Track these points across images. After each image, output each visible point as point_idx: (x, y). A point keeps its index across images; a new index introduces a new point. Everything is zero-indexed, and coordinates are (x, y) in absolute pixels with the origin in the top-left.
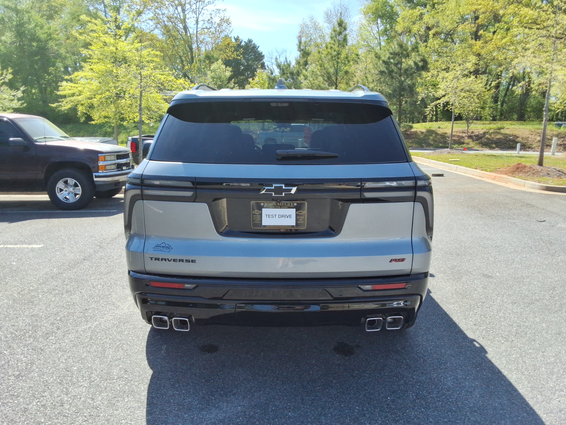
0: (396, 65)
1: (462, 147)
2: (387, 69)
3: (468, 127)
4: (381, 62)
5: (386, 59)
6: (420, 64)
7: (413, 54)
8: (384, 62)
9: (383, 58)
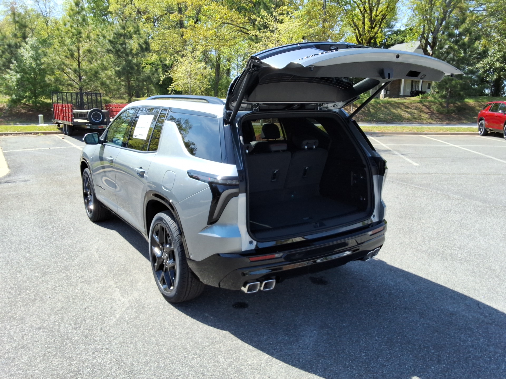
0: (121, 44)
2: (114, 48)
4: (107, 41)
5: (111, 38)
6: (144, 46)
7: (135, 36)
8: (110, 41)
9: (108, 37)
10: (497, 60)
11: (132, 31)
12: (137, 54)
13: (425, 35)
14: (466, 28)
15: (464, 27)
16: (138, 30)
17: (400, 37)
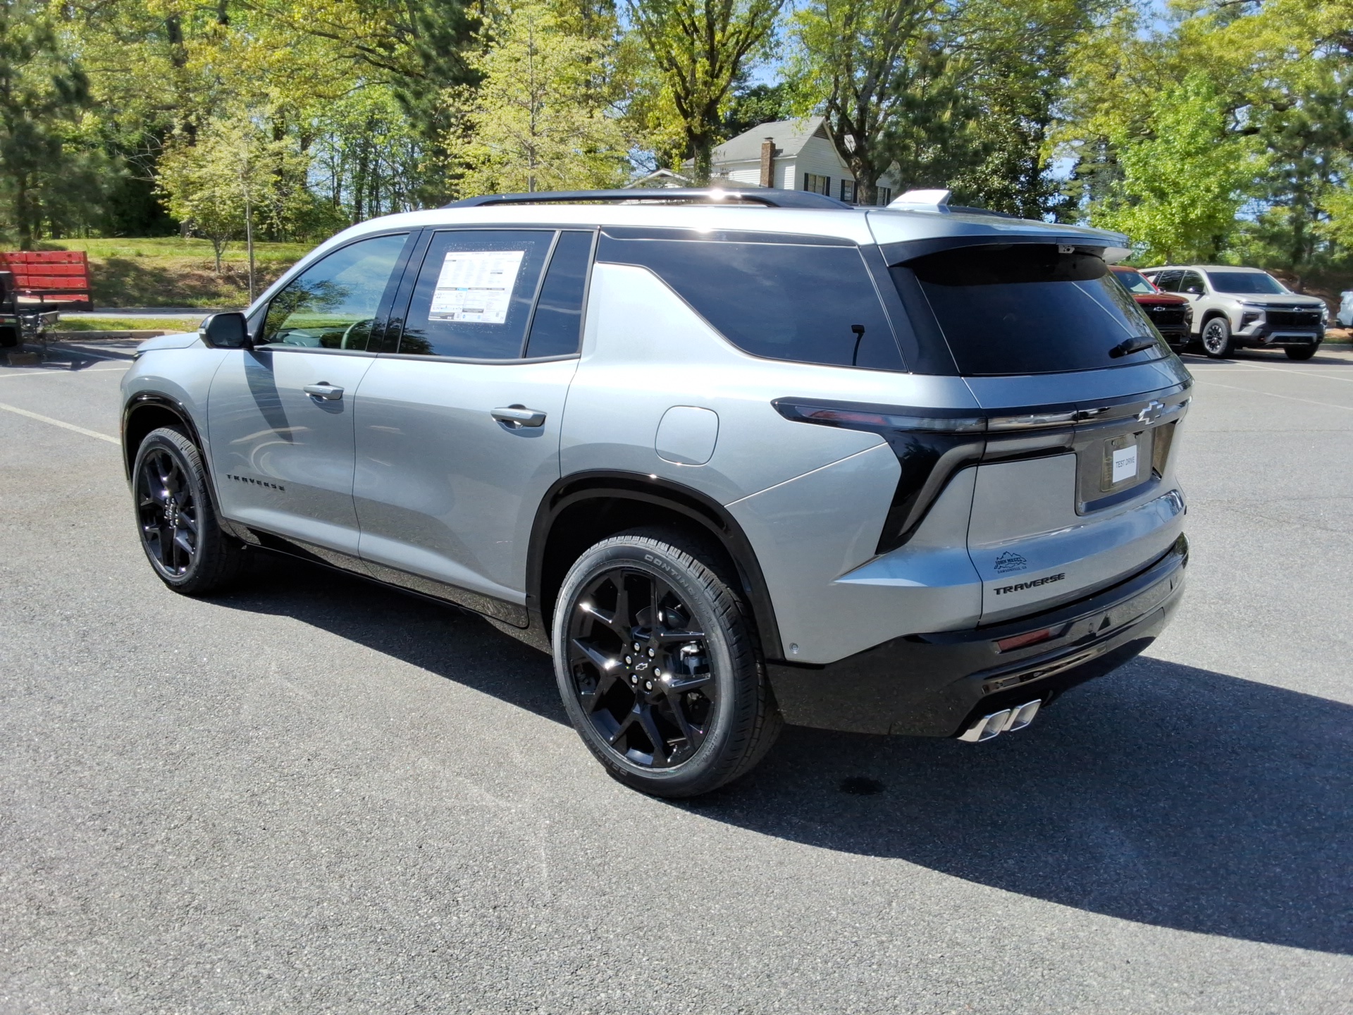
1: (218, 304)
3: (218, 255)
6: (71, 84)
7: (41, 53)
10: (994, 172)
11: (30, 38)
12: (49, 109)
13: (839, 102)
14: (944, 87)
15: (941, 85)
16: (50, 38)
17: (766, 106)
